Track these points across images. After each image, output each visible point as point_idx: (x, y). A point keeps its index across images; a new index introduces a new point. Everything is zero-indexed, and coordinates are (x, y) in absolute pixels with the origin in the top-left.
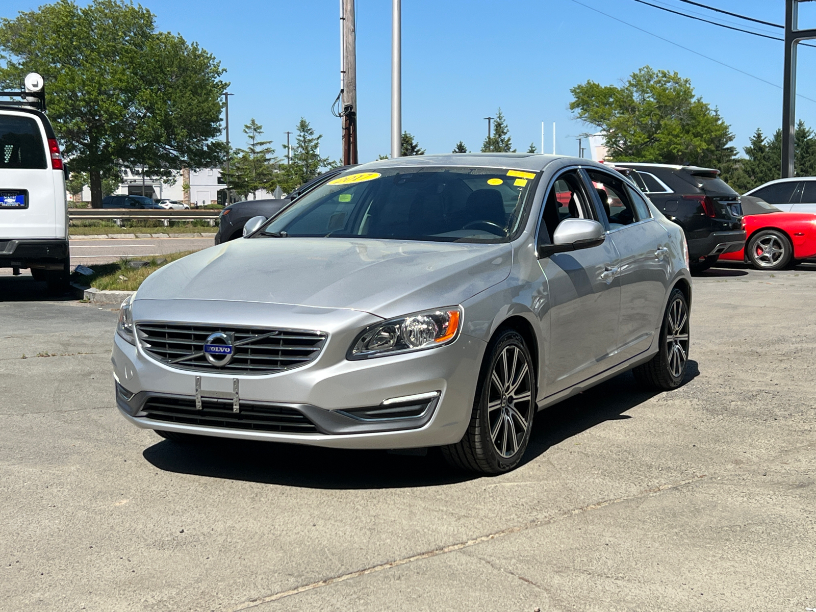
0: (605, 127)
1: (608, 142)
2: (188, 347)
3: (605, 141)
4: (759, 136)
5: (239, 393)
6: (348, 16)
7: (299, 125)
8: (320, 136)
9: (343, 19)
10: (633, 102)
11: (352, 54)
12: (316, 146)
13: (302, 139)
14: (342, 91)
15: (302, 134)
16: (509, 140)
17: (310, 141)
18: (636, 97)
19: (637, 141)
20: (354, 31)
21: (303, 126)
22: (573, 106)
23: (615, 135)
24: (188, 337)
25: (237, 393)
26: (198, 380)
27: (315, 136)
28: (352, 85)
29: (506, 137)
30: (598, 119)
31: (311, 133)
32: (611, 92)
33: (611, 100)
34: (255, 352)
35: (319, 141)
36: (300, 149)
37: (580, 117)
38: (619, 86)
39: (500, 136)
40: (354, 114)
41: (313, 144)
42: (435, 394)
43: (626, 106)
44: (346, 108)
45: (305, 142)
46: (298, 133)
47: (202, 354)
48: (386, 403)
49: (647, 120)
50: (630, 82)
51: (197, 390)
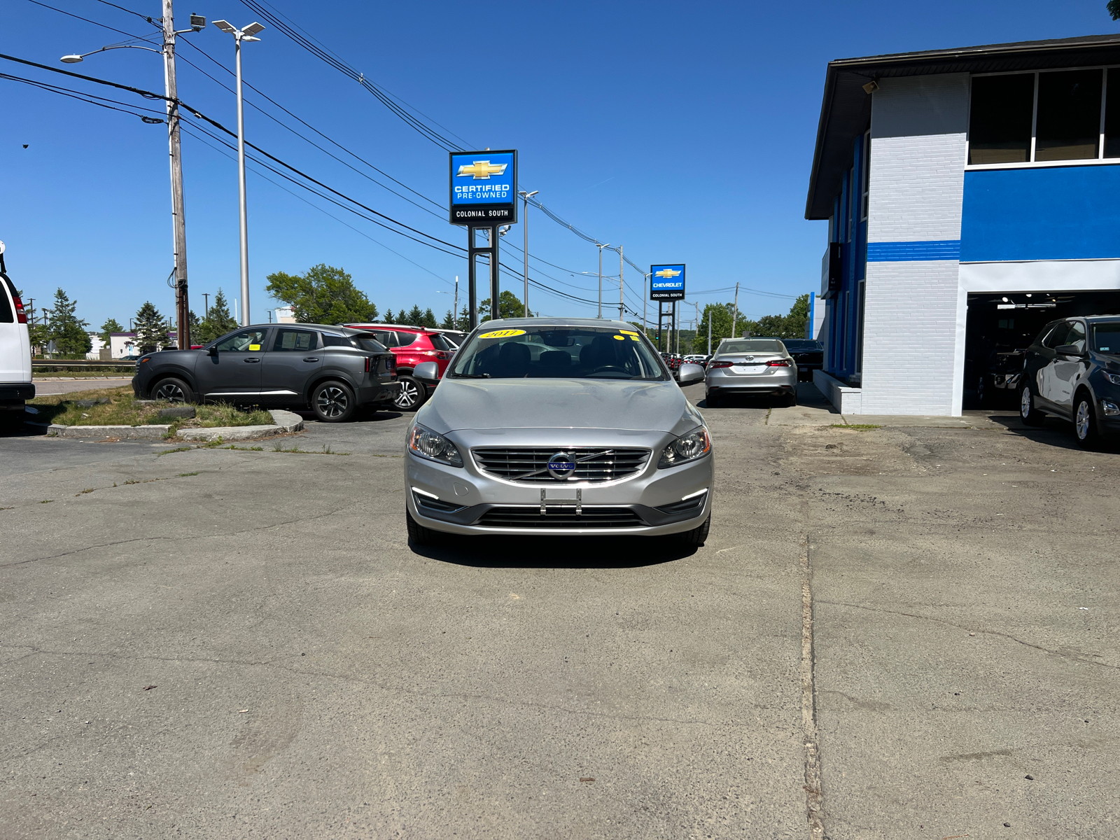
0: (293, 304)
1: (295, 315)
2: (531, 466)
3: (293, 313)
4: (390, 314)
5: (582, 499)
6: (179, 212)
7: (56, 293)
8: (75, 302)
9: (175, 214)
10: (311, 286)
11: (182, 241)
12: (73, 310)
13: (60, 304)
14: (176, 269)
15: (59, 300)
16: (228, 310)
17: (68, 305)
18: (314, 284)
19: (316, 314)
20: (184, 224)
21: (61, 295)
22: (269, 289)
23: (301, 310)
24: (530, 457)
25: (580, 500)
26: (543, 491)
27: (70, 302)
28: (183, 264)
29: (225, 308)
30: (287, 298)
31: (67, 300)
32: (295, 280)
33: (296, 285)
34: (592, 466)
35: (75, 305)
36: (58, 312)
37: (275, 296)
38: (302, 277)
39: (221, 307)
40: (186, 286)
41: (70, 308)
42: (706, 490)
43: (308, 290)
44: (181, 282)
45: (62, 306)
46: (56, 299)
47: (546, 470)
48: (684, 499)
49: (322, 300)
50: (309, 274)
51: (542, 500)
